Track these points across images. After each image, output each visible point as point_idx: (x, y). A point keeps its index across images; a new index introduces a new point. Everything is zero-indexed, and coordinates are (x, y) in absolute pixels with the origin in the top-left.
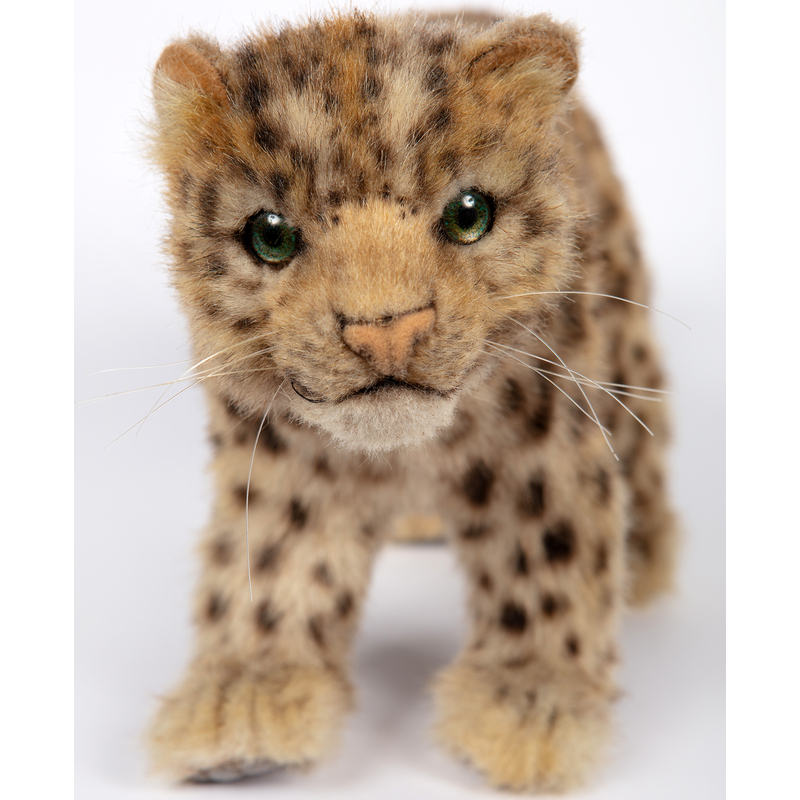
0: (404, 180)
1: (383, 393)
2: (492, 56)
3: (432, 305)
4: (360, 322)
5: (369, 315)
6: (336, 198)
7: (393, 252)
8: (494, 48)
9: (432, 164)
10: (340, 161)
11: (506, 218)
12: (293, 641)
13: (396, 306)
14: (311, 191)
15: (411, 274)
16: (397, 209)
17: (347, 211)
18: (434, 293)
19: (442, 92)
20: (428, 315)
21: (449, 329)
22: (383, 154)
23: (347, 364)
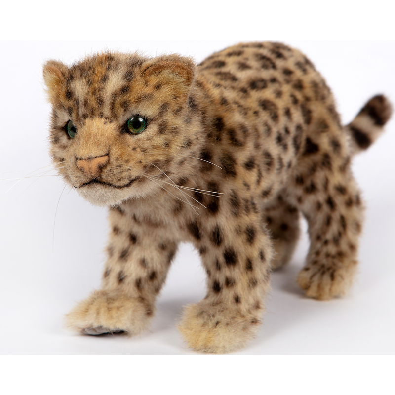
0: (107, 111)
1: (92, 185)
2: (151, 68)
3: (108, 154)
4: (81, 159)
5: (83, 157)
6: (85, 116)
7: (95, 136)
8: (151, 66)
9: (117, 106)
10: (86, 103)
11: (151, 126)
12: (129, 287)
13: (93, 154)
14: (77, 114)
15: (100, 144)
16: (103, 120)
17: (88, 121)
18: (109, 151)
19: (129, 81)
20: (106, 158)
21: (115, 164)
22: (101, 102)
23: (78, 174)
